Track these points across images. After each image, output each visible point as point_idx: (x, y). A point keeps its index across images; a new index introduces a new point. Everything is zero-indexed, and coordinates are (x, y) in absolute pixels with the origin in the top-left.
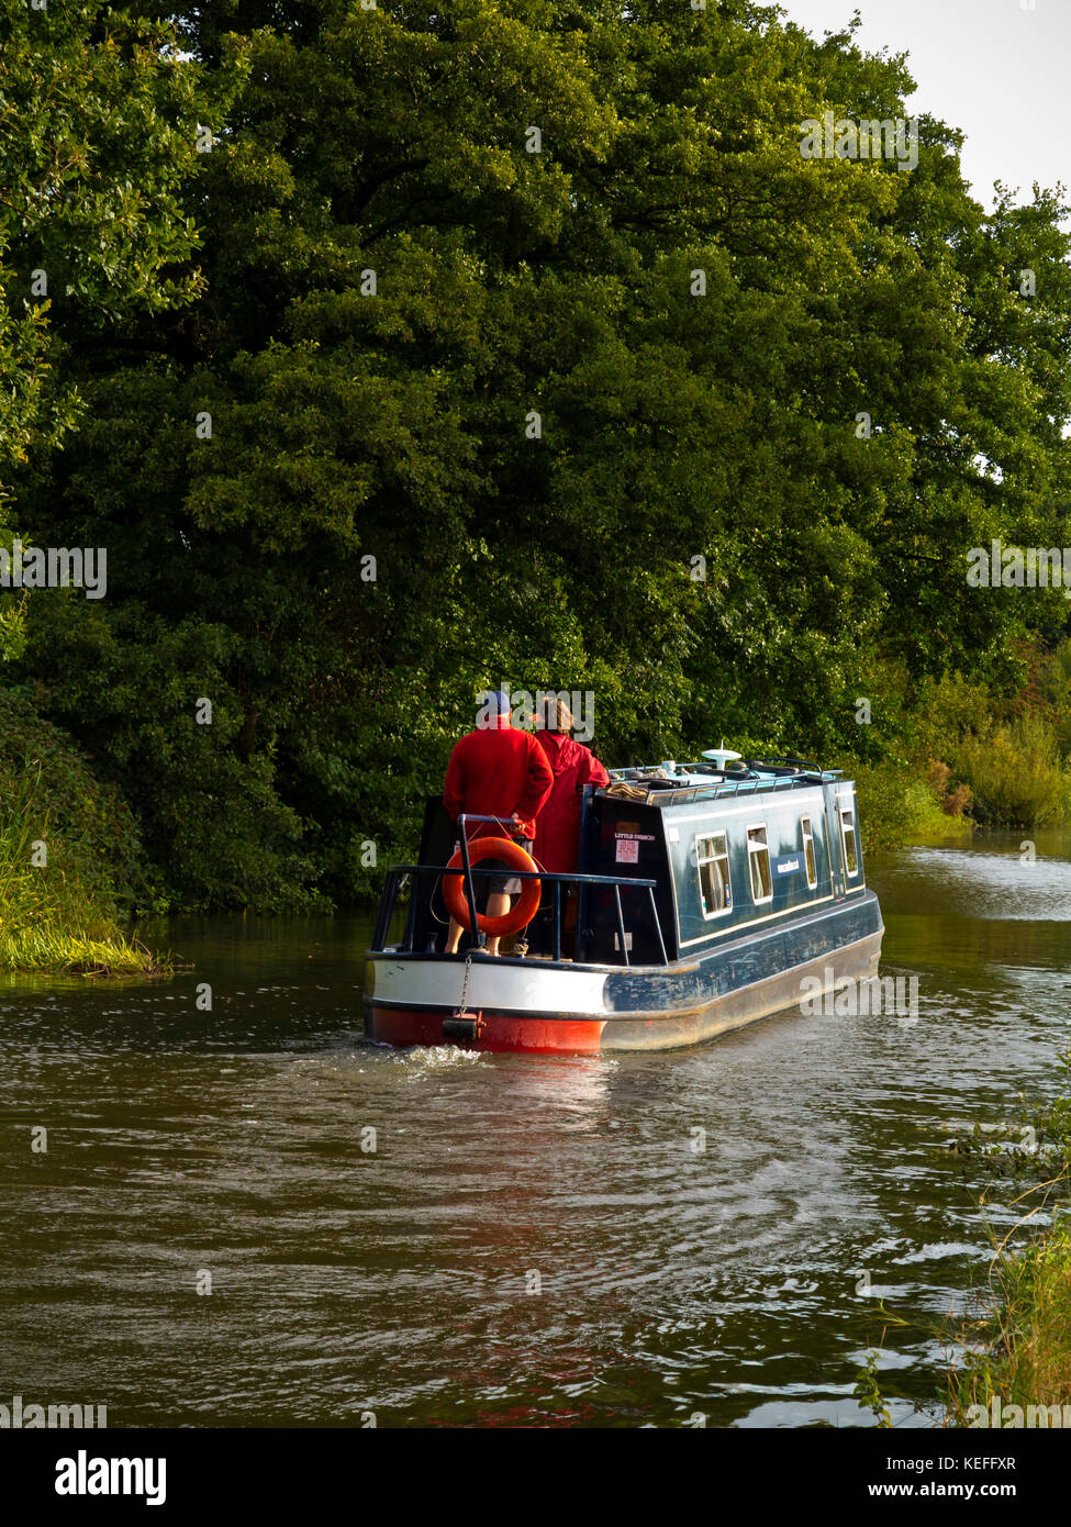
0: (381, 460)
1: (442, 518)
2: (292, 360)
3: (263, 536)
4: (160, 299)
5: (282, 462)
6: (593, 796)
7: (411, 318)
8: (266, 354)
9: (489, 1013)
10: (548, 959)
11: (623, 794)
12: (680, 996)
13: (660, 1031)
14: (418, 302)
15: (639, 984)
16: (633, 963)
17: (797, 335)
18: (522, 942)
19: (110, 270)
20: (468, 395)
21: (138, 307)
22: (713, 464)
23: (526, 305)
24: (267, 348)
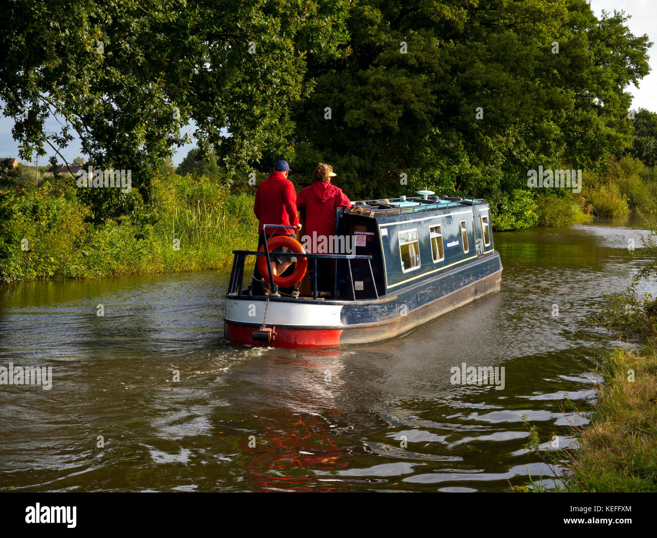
0: (406, 104)
1: (424, 121)
2: (377, 72)
3: (368, 128)
4: (338, 56)
5: (375, 105)
6: (343, 213)
7: (417, 58)
8: (368, 71)
9: (279, 328)
10: (310, 299)
11: (359, 212)
12: (385, 314)
13: (374, 333)
14: (420, 54)
15: (361, 309)
16: (358, 298)
17: (537, 58)
18: (296, 290)
19: (323, 45)
20: (433, 83)
21: (331, 58)
22: (511, 101)
23: (453, 53)
24: (369, 68)
